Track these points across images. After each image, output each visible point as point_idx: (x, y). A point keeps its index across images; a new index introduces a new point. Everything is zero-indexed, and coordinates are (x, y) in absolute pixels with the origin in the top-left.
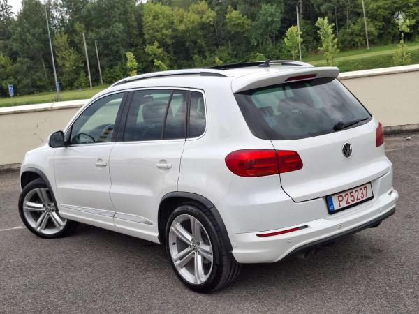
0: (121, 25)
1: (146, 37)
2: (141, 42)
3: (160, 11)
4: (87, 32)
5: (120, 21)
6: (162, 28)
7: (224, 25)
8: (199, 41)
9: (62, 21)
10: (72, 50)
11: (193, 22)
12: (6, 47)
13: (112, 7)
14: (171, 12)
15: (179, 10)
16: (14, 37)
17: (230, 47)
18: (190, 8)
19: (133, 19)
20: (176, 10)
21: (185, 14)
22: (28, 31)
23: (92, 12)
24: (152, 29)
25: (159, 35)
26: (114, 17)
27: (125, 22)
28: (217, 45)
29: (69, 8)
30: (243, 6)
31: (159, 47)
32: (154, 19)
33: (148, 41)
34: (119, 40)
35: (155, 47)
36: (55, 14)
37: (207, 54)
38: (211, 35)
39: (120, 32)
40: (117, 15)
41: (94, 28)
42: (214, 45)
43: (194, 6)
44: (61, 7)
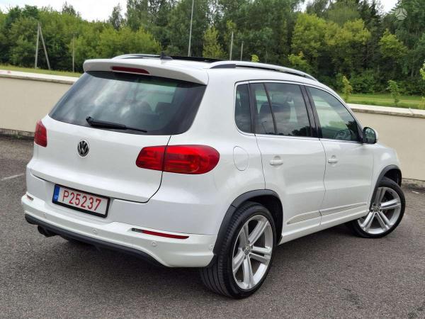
0: (271, 30)
1: (293, 46)
2: (287, 50)
3: (313, 23)
4: (237, 32)
5: (271, 26)
6: (311, 40)
7: (378, 47)
8: (346, 59)
9: (217, 17)
10: (218, 47)
11: (344, 39)
12: (161, 33)
13: (267, 11)
14: (325, 25)
15: (333, 24)
16: (170, 25)
17: (379, 71)
18: (345, 25)
19: (285, 26)
20: (329, 24)
21: (338, 29)
22: (183, 22)
23: (247, 13)
24: (301, 39)
25: (306, 46)
26: (267, 21)
27: (277, 28)
28: (365, 67)
29: (225, 6)
30: (402, 31)
31: (303, 59)
32: (305, 29)
33: (294, 51)
34: (265, 44)
35: (298, 58)
36: (212, 9)
37: (352, 74)
38: (361, 55)
39: (268, 37)
40: (270, 19)
41: (245, 29)
42: (362, 66)
43: (349, 23)
44: (219, 4)
